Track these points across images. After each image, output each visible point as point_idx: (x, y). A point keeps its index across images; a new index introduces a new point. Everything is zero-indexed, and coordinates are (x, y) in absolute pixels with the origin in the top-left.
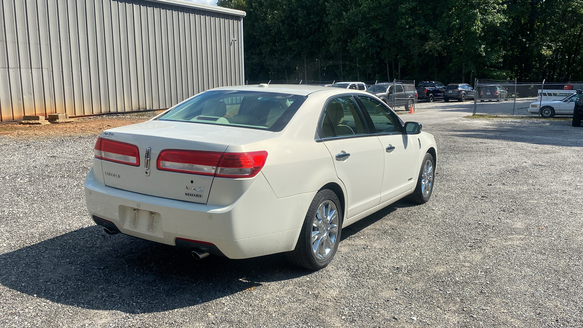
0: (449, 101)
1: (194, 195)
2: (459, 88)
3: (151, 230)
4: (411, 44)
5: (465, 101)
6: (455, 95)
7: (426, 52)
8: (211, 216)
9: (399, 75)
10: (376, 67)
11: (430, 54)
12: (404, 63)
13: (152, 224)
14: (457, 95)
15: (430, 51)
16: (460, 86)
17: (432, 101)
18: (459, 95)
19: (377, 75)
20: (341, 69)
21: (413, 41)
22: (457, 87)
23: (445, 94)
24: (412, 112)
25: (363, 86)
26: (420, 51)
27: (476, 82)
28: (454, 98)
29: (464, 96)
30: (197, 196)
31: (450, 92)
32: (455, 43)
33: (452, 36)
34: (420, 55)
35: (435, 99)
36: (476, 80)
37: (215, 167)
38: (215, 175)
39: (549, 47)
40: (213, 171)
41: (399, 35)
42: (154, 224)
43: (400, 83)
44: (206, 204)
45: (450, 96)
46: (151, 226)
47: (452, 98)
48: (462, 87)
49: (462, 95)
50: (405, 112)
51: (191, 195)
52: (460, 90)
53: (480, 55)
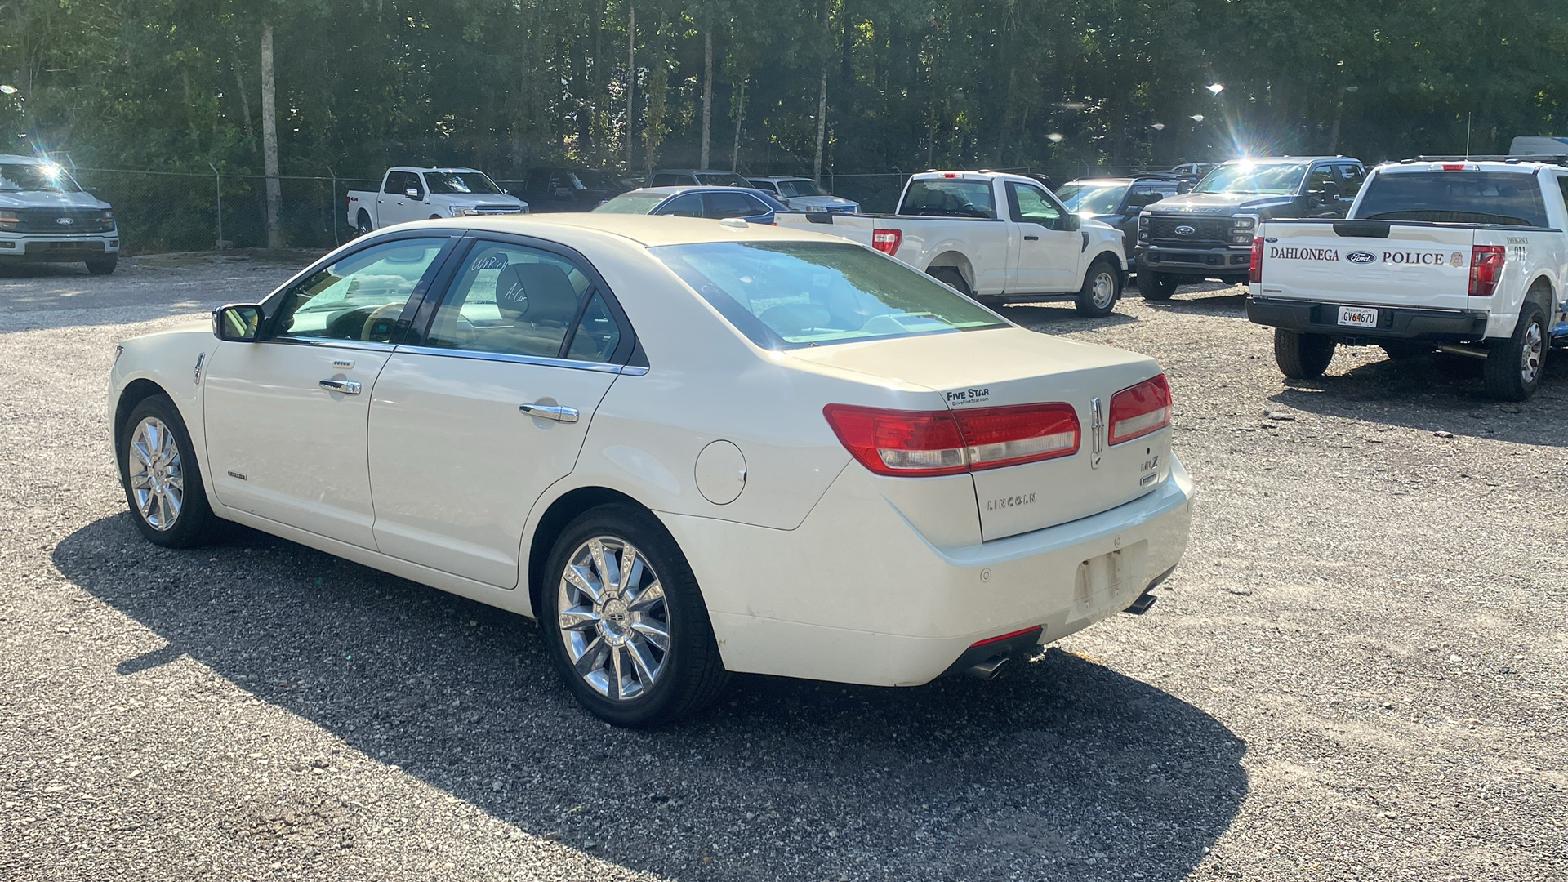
30: (1153, 477)
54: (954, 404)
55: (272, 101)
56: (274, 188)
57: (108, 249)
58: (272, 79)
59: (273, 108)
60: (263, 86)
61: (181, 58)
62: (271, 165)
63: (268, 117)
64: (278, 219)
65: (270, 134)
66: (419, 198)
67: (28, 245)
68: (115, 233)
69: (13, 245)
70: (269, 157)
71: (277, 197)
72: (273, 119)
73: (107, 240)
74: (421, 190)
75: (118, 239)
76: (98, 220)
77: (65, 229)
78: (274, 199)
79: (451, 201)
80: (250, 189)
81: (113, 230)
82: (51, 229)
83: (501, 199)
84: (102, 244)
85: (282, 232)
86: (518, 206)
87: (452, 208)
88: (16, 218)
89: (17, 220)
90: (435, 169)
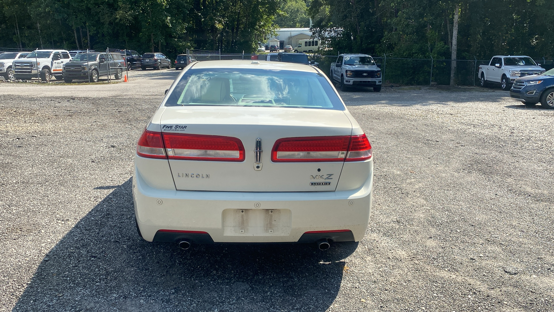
0: (146, 69)
1: (322, 183)
2: (155, 57)
3: (270, 230)
4: (100, 12)
5: (162, 69)
6: (152, 63)
7: (117, 21)
8: (352, 202)
9: (89, 43)
10: (62, 34)
11: (121, 23)
12: (94, 31)
13: (271, 223)
14: (153, 63)
15: (121, 20)
16: (156, 55)
17: (130, 69)
18: (156, 63)
19: (64, 43)
20: (19, 34)
21: (101, 9)
22: (153, 56)
23: (142, 62)
24: (127, 81)
25: (67, 54)
26: (110, 19)
27: (188, 52)
28: (151, 66)
29: (160, 65)
30: (326, 184)
31: (146, 60)
32: (143, 13)
33: (139, 6)
34: (111, 23)
35: (133, 67)
36: (188, 50)
37: (345, 152)
38: (345, 160)
39: (220, 22)
40: (343, 156)
41: (86, 2)
42: (273, 222)
43: (93, 51)
44: (334, 191)
45: (147, 65)
46: (269, 226)
47: (149, 66)
48: (158, 56)
49: (158, 63)
50: (114, 81)
51: (318, 184)
52: (156, 58)
53: (168, 26)
54: (165, 130)
55: (456, 33)
56: (454, 64)
57: (377, 83)
58: (457, 25)
59: (456, 36)
60: (454, 28)
61: (425, 20)
62: (454, 56)
63: (454, 39)
64: (454, 75)
65: (455, 45)
66: (500, 67)
67: (354, 82)
68: (381, 78)
69: (350, 82)
70: (453, 53)
71: (455, 67)
72: (456, 40)
73: (377, 81)
74: (501, 65)
75: (381, 80)
76: (375, 74)
77: (365, 77)
78: (453, 68)
79: (511, 69)
80: (445, 64)
81: (380, 77)
82: (359, 77)
83: (534, 68)
84: (375, 82)
85: (455, 80)
86: (540, 70)
87: (510, 71)
88: (352, 73)
89: (352, 74)
90: (509, 56)
